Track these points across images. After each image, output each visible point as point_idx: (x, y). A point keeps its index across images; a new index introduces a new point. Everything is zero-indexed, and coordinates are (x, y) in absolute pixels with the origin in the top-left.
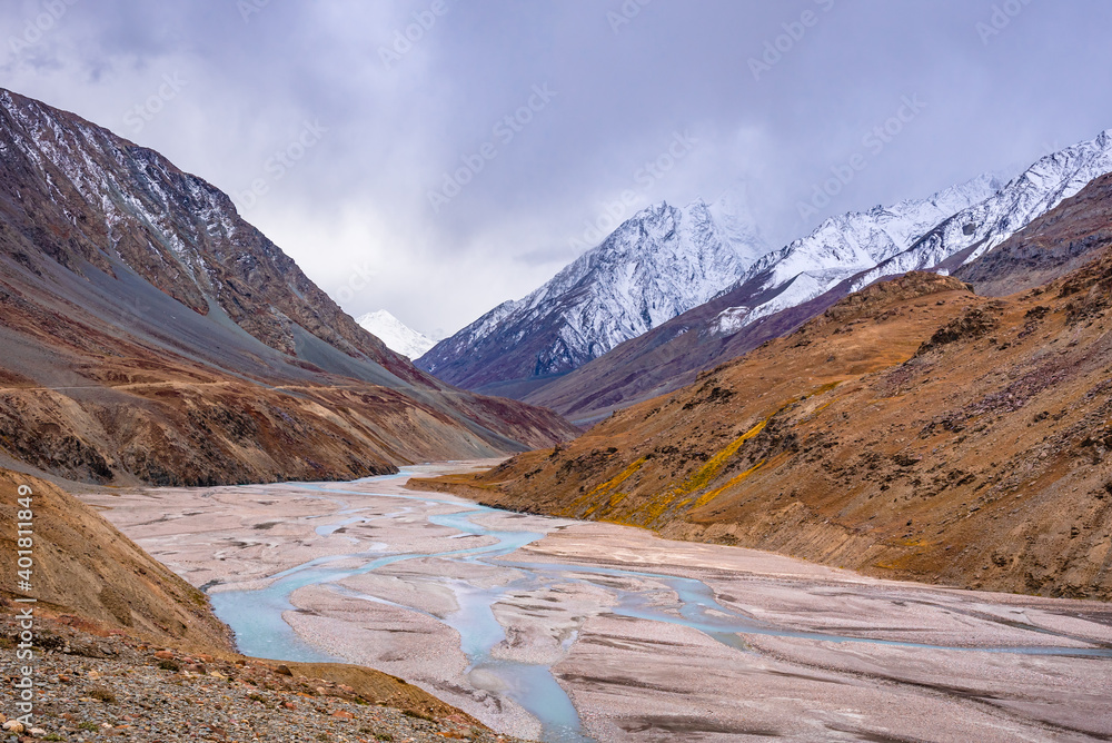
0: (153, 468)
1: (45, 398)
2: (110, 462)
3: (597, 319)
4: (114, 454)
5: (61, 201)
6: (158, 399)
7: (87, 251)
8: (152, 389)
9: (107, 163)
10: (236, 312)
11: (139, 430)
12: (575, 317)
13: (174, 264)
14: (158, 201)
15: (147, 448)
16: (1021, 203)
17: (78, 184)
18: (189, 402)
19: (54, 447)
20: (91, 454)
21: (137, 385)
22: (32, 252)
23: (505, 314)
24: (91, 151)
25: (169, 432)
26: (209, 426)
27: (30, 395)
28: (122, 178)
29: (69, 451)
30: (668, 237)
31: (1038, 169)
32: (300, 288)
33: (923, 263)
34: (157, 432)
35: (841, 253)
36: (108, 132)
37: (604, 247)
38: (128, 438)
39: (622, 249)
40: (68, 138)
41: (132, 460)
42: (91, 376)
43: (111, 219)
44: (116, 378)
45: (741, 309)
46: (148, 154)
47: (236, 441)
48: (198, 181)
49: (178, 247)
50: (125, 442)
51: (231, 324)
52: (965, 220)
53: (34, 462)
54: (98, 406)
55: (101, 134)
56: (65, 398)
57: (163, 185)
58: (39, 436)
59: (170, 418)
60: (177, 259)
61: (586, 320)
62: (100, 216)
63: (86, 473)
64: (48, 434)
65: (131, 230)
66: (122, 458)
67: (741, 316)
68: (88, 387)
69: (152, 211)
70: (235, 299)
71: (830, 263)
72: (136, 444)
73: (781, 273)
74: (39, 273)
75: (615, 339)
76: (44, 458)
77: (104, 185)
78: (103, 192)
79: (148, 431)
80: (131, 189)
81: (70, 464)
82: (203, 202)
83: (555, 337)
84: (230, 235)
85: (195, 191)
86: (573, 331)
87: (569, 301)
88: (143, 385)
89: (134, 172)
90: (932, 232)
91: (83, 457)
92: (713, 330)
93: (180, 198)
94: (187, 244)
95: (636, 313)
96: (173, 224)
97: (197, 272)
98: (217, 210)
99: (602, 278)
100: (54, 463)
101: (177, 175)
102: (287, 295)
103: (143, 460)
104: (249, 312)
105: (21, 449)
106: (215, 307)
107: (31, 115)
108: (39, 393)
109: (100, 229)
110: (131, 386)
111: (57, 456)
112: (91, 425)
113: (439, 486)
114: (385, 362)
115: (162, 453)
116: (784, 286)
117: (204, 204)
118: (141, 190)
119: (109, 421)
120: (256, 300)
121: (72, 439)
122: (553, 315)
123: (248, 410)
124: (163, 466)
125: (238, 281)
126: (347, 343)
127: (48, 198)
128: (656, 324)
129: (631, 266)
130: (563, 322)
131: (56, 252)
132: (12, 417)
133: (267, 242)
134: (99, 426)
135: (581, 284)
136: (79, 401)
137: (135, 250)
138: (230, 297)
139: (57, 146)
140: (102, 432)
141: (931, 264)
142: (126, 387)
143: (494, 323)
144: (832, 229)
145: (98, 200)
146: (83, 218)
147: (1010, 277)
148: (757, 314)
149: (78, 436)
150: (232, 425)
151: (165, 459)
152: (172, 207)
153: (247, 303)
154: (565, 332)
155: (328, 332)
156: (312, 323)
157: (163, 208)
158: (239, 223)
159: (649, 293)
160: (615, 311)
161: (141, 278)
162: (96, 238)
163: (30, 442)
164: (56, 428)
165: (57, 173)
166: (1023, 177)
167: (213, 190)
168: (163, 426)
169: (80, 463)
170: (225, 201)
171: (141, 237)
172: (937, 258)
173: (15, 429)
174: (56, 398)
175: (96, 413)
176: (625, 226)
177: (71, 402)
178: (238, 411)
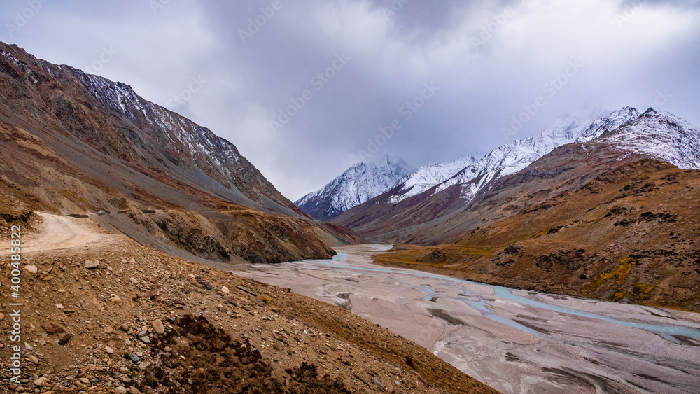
0: (250, 253)
1: (191, 215)
2: (227, 250)
3: (343, 199)
4: (229, 246)
5: (173, 144)
6: (244, 218)
7: (184, 163)
8: (240, 213)
9: (190, 131)
10: (241, 188)
11: (240, 233)
12: (336, 198)
13: (217, 170)
14: (210, 146)
15: (246, 243)
16: (490, 163)
17: (179, 138)
18: (259, 220)
19: (199, 242)
20: (218, 246)
21: (233, 211)
22: (165, 159)
23: (310, 197)
24: (184, 127)
25: (255, 235)
26: (270, 232)
27: (183, 214)
28: (196, 137)
29: (207, 244)
30: (363, 173)
31: (495, 152)
32: (262, 181)
33: (459, 181)
34: (250, 235)
35: (427, 179)
36: (190, 121)
37: (343, 176)
38: (235, 237)
39: (349, 177)
40: (175, 121)
41: (238, 249)
42: (210, 206)
43: (192, 152)
44: (222, 207)
45: (397, 196)
46: (205, 129)
47: (282, 239)
48: (224, 140)
49: (218, 163)
50: (233, 239)
51: (239, 192)
52: (472, 168)
53: (189, 250)
54: (218, 220)
55: (187, 121)
56: (201, 216)
57: (211, 141)
58: (191, 236)
59: (253, 227)
60: (218, 168)
61: (339, 199)
62: (188, 150)
63: (217, 256)
64: (196, 235)
65: (200, 156)
66: (233, 248)
67: (397, 198)
68: (209, 211)
69: (207, 150)
70: (241, 184)
71: (423, 182)
72: (240, 240)
73: (408, 185)
74: (168, 167)
75: (349, 206)
76: (195, 248)
77: (190, 139)
78: (189, 142)
79: (245, 234)
80: (199, 141)
81: (209, 252)
82: (226, 148)
83: (330, 204)
84: (237, 160)
85: (223, 144)
86: (335, 203)
87: (333, 192)
88: (235, 211)
89: (200, 135)
90: (461, 172)
91: (215, 248)
92: (389, 202)
93: (218, 146)
94: (222, 162)
95: (355, 197)
96: (216, 155)
97: (226, 173)
98: (232, 151)
99: (344, 185)
100: (200, 251)
101: (216, 138)
102: (258, 183)
103: (245, 249)
104: (246, 188)
105: (182, 243)
106: (233, 186)
107: (161, 112)
108: (188, 213)
109: (188, 155)
110: (230, 211)
111: (201, 247)
112: (215, 230)
113: (404, 265)
114: (293, 209)
115: (253, 245)
116: (410, 189)
117: (226, 149)
118: (203, 142)
119: (224, 228)
120: (248, 184)
121: (209, 237)
122: (328, 197)
123: (283, 224)
124: (256, 252)
125: (241, 177)
126: (280, 202)
127: (168, 142)
128: (362, 201)
129: (353, 182)
130: (332, 199)
131: (174, 161)
132: (176, 225)
133: (250, 164)
134: (219, 231)
135: (337, 187)
136: (208, 218)
137: (202, 164)
138: (238, 183)
139: (171, 124)
140: (221, 234)
141: (462, 182)
142: (228, 212)
143: (307, 199)
144: (423, 171)
145: (188, 145)
146: (182, 150)
147: (533, 181)
148: (402, 198)
149: (211, 236)
150: (278, 231)
151: (255, 248)
152: (215, 149)
153: (245, 185)
154: (332, 203)
155: (274, 197)
156: (268, 193)
157: (211, 149)
158: (239, 156)
159: (359, 191)
160: (348, 196)
161: (205, 174)
162: (187, 158)
163: (187, 239)
164: (200, 231)
165: (171, 133)
166: (490, 155)
167: (230, 144)
168: (252, 232)
169: (213, 251)
170: (234, 148)
171: (204, 159)
172: (464, 180)
173: (178, 231)
174: (197, 216)
175: (217, 224)
176: (350, 169)
177: (204, 218)
178: (280, 225)
